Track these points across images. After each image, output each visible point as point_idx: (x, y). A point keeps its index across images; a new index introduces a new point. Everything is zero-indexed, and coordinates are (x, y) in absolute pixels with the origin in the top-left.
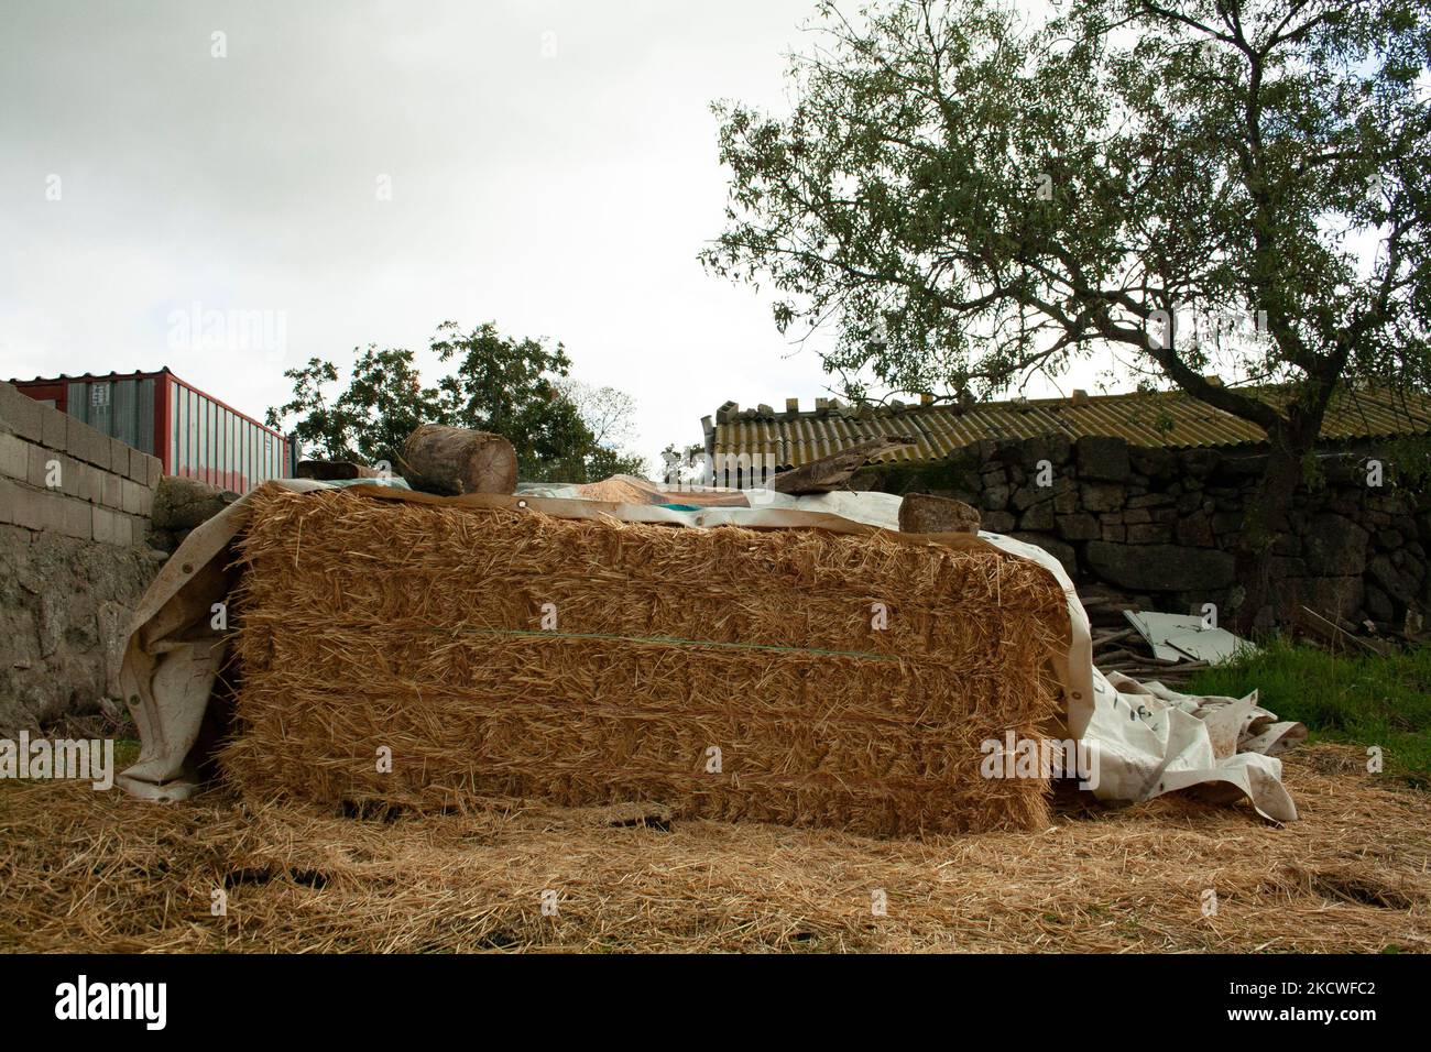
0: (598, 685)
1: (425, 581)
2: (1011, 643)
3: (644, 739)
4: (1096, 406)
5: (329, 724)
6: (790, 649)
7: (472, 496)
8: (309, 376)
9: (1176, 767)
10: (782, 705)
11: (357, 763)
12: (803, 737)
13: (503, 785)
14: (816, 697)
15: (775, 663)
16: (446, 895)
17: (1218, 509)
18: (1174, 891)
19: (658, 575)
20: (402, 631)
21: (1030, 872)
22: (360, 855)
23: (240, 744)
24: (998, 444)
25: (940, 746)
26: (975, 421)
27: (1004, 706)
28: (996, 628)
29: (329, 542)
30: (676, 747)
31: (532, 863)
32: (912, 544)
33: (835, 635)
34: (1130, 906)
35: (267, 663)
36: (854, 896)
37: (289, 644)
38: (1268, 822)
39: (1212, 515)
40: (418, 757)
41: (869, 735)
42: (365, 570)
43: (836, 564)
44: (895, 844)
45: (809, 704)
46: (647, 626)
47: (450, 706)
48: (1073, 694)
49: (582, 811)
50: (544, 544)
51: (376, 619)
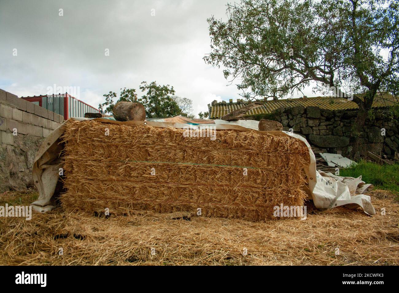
0: (169, 177)
1: (117, 147)
2: (292, 163)
3: (183, 193)
4: (309, 100)
5: (90, 189)
6: (226, 166)
7: (131, 121)
8: (109, 96)
9: (340, 199)
10: (224, 182)
11: (98, 201)
12: (230, 192)
13: (141, 207)
14: (234, 180)
15: (222, 170)
16: (119, 243)
17: (344, 125)
18: (344, 240)
19: (186, 144)
20: (111, 161)
21: (299, 233)
22: (95, 229)
23: (64, 195)
24: (285, 109)
25: (271, 194)
26: (278, 104)
27: (290, 182)
28: (288, 159)
29: (88, 136)
30: (192, 195)
31: (146, 232)
32: (262, 134)
33: (240, 162)
34: (331, 245)
35: (72, 171)
36: (245, 242)
37: (77, 165)
38: (368, 215)
39: (343, 127)
40: (116, 199)
41: (250, 191)
42: (99, 144)
43: (240, 140)
44: (258, 224)
45: (232, 182)
46: (183, 159)
47: (125, 184)
48: (310, 178)
49: (164, 214)
50: (152, 135)
51: (102, 158)
